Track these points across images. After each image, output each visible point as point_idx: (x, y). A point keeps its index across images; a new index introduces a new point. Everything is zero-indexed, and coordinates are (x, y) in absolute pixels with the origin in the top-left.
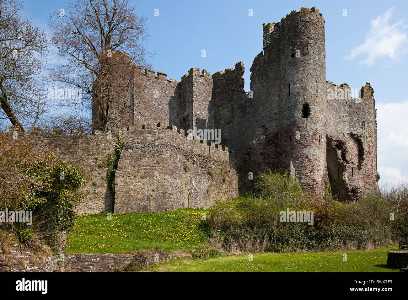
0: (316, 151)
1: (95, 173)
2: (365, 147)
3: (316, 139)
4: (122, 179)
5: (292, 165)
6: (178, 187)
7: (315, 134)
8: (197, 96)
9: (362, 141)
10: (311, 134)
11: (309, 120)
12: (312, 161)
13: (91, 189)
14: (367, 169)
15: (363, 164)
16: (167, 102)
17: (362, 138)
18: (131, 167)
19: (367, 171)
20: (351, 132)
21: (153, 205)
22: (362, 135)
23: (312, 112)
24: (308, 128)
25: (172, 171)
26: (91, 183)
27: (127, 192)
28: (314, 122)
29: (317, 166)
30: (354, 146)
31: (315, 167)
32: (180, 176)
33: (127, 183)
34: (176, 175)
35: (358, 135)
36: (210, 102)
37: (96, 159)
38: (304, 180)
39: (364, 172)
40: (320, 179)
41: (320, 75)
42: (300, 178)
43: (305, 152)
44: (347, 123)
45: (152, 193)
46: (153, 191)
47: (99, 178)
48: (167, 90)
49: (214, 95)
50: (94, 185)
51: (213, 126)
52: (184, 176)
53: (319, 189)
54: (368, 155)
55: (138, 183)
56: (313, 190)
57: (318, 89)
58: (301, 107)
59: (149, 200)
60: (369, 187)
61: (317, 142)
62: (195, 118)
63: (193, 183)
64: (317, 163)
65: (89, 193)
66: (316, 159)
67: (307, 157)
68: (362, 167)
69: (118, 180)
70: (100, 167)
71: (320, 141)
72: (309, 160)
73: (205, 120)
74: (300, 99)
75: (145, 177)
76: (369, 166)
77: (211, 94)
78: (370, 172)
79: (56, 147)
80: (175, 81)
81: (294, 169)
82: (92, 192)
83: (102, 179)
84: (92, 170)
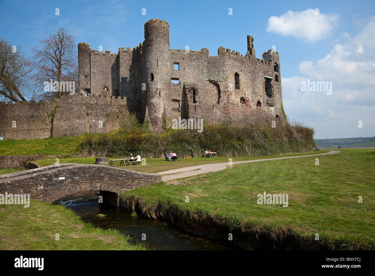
0: (157, 100)
1: (47, 119)
2: (222, 88)
3: (157, 94)
4: (56, 122)
5: (147, 108)
6: (83, 124)
7: (156, 91)
8: (122, 64)
9: (219, 84)
10: (154, 90)
11: (153, 83)
12: (155, 106)
13: (45, 127)
14: (224, 103)
15: (221, 100)
16: (110, 67)
17: (219, 83)
18: (59, 116)
19: (223, 104)
20: (210, 80)
21: (68, 133)
22: (218, 81)
23: (155, 78)
24: (153, 87)
25: (79, 117)
26: (45, 124)
27: (58, 128)
28: (156, 84)
29: (159, 109)
30: (214, 88)
31: (157, 109)
32: (84, 118)
33: (58, 124)
34: (81, 118)
35: (215, 80)
36: (131, 66)
37: (47, 113)
38: (152, 117)
39: (222, 105)
40: (161, 116)
41: (160, 56)
42: (150, 116)
43: (152, 101)
44: (206, 74)
45: (68, 128)
46: (69, 127)
47: (48, 122)
48: (111, 60)
49: (133, 61)
50: (46, 125)
51: (133, 80)
52: (87, 118)
53: (159, 122)
54: (224, 93)
55: (62, 123)
56: (156, 123)
57: (158, 64)
58: (149, 75)
59: (67, 131)
60: (225, 116)
61: (158, 95)
62: (121, 77)
63: (93, 121)
64: (158, 107)
65: (44, 128)
66: (157, 105)
67: (152, 104)
68: (220, 102)
69: (54, 122)
70: (49, 117)
71: (160, 94)
72: (154, 105)
73: (127, 78)
74: (149, 71)
75: (66, 121)
76: (225, 101)
77: (131, 61)
78: (226, 105)
79: (32, 109)
80: (115, 55)
81: (148, 110)
82: (45, 128)
83: (50, 122)
84: (46, 118)
